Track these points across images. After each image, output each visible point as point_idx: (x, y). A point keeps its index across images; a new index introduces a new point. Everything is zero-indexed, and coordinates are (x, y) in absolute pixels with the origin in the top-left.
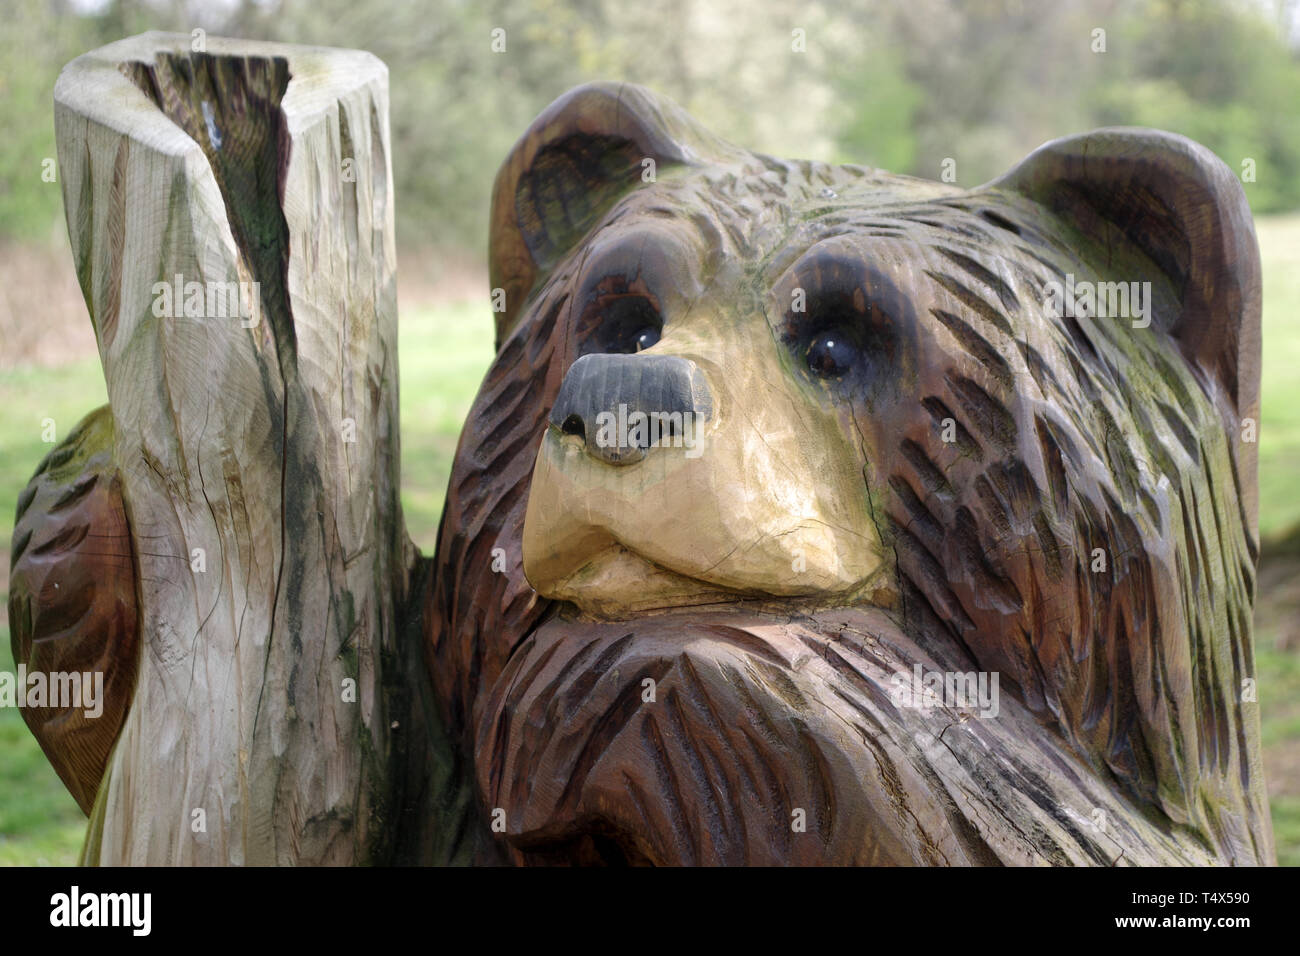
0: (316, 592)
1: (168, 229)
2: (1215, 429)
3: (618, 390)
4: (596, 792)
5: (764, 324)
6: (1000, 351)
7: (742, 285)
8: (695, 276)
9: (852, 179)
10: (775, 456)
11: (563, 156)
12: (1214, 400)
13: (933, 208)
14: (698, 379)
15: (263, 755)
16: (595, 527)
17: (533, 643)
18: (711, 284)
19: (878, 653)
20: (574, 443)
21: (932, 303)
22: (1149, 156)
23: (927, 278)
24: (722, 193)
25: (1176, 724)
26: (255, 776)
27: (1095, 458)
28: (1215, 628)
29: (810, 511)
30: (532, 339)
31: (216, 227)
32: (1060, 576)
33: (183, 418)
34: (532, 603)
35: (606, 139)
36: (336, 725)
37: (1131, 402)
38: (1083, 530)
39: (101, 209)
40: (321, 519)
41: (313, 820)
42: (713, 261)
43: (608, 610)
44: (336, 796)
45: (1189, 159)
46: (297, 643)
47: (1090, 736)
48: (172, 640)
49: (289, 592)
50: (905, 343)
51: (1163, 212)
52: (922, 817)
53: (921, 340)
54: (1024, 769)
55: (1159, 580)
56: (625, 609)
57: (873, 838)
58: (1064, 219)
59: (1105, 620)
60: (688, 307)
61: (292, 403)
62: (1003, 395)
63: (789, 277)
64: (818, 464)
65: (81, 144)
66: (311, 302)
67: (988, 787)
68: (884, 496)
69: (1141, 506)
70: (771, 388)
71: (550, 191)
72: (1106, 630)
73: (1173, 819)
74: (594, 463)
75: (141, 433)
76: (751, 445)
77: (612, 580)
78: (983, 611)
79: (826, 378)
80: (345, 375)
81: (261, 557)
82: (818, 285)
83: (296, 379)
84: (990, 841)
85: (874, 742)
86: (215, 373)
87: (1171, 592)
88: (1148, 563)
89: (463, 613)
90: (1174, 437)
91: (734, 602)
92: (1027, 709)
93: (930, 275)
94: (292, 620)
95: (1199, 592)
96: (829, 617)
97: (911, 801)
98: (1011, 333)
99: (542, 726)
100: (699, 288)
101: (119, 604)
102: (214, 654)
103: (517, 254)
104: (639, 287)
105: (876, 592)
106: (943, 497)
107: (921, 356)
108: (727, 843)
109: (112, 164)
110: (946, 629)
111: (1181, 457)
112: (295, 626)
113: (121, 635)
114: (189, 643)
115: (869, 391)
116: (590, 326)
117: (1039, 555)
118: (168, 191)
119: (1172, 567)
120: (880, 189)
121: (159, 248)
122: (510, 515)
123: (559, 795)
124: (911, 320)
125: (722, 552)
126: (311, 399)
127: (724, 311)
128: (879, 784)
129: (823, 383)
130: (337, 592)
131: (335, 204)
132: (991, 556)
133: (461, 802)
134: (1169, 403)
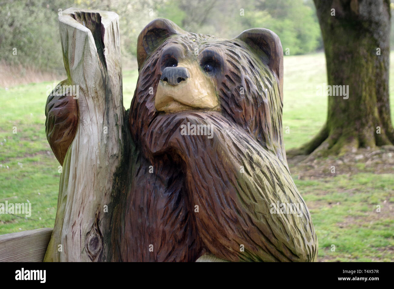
0: (111, 114)
1: (85, 45)
2: (275, 82)
3: (174, 73)
4: (171, 142)
5: (197, 62)
6: (238, 67)
7: (192, 56)
8: (183, 54)
9: (209, 37)
10: (201, 84)
11: (153, 32)
12: (275, 77)
13: (225, 42)
14: (187, 71)
15: (103, 143)
16: (170, 97)
17: (157, 119)
18: (186, 56)
19: (219, 118)
20: (165, 83)
21: (226, 58)
22: (263, 33)
23: (225, 54)
24: (186, 40)
25: (269, 132)
26: (102, 147)
27: (255, 85)
28: (275, 116)
29: (206, 94)
30: (152, 66)
31: (93, 45)
32: (249, 105)
33: (87, 81)
34: (154, 114)
35: (161, 29)
36: (115, 138)
37: (261, 76)
38: (253, 98)
39: (70, 42)
40: (112, 100)
41: (112, 156)
42: (186, 51)
43: (171, 112)
44: (115, 151)
45: (270, 34)
46: (108, 123)
47: (254, 134)
48: (85, 122)
49: (106, 114)
50: (222, 65)
51: (266, 43)
52: (228, 142)
53: (225, 65)
54: (244, 137)
55: (266, 106)
56: (175, 111)
57: (220, 146)
58: (248, 44)
59: (257, 113)
60: (182, 60)
61: (107, 78)
62: (239, 75)
63: (201, 54)
64: (207, 86)
65: (66, 30)
66: (109, 59)
67: (238, 139)
68: (219, 92)
69: (263, 94)
70: (199, 73)
71: (150, 39)
72: (257, 115)
73: (268, 148)
74: (169, 86)
75: (79, 83)
76: (196, 83)
77: (173, 106)
78: (236, 112)
79: (207, 72)
80: (115, 73)
81: (101, 107)
82: (206, 55)
83: (107, 74)
84: (239, 147)
85: (219, 131)
86: (93, 72)
87: (268, 108)
88: (264, 103)
89: (139, 117)
90: (268, 83)
91: (194, 110)
92: (243, 128)
93: (226, 54)
94: (107, 118)
95: (273, 110)
96: (210, 113)
97: (226, 140)
98: (240, 64)
99: (159, 132)
100: (184, 56)
101: (74, 116)
102: (93, 124)
103: (143, 51)
104: (173, 56)
105: (217, 109)
106: (229, 92)
107: (225, 68)
108: (194, 149)
109: (73, 33)
110: (230, 115)
111: (269, 86)
112: (108, 120)
113: (74, 122)
114: (89, 123)
115: (215, 74)
116: (164, 63)
117: (246, 102)
118: (85, 38)
119: (268, 104)
120: (214, 39)
121: (83, 49)
122: (149, 98)
123: (164, 144)
124: (223, 61)
125: (193, 100)
126: (110, 78)
127: (189, 60)
128: (221, 137)
129: (207, 73)
130: (115, 114)
131: (112, 41)
132: (237, 102)
133: (138, 153)
134: (267, 77)
